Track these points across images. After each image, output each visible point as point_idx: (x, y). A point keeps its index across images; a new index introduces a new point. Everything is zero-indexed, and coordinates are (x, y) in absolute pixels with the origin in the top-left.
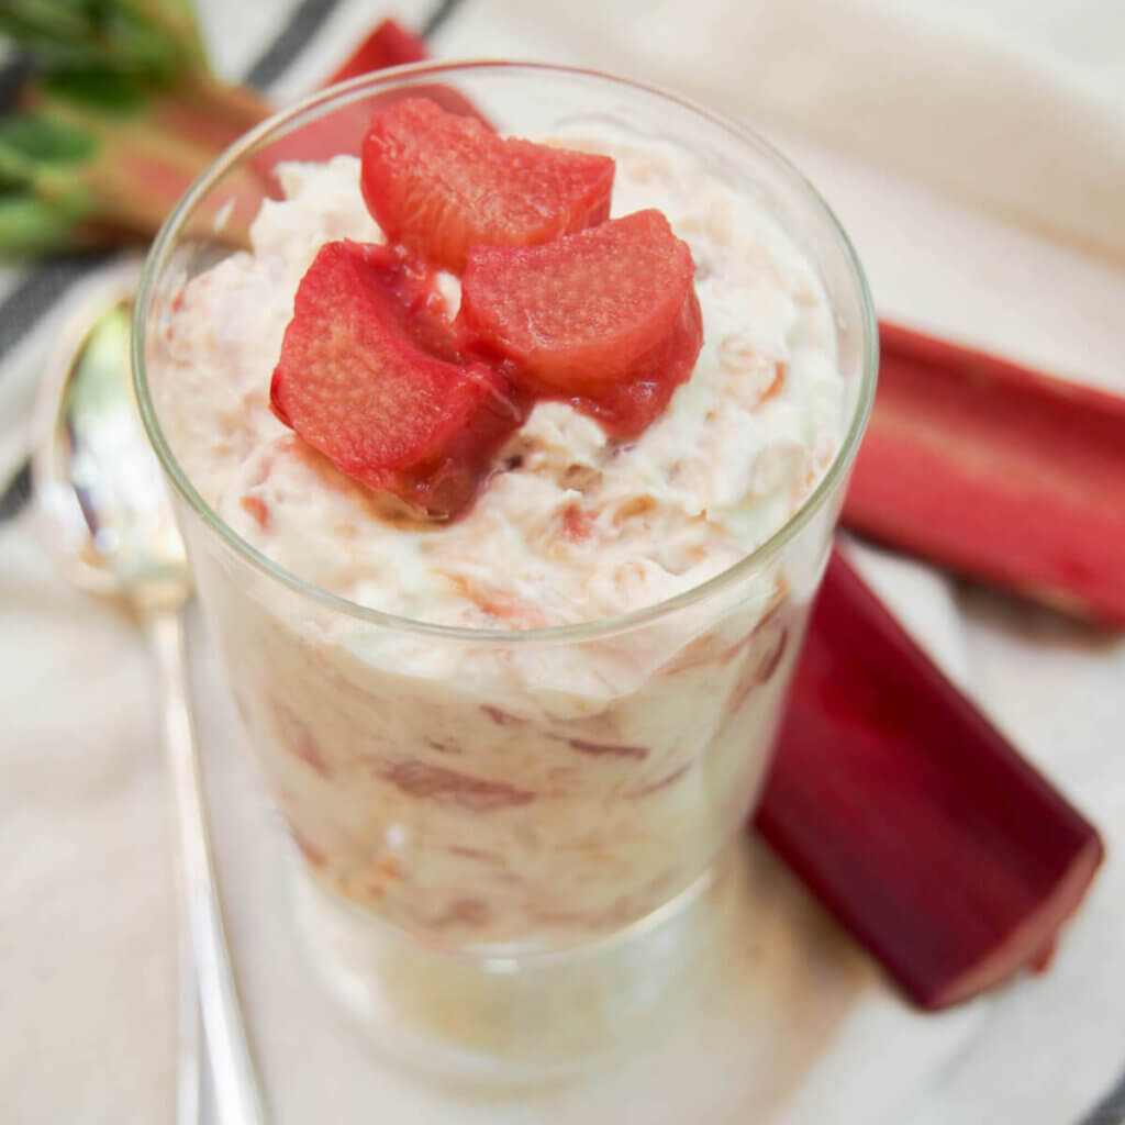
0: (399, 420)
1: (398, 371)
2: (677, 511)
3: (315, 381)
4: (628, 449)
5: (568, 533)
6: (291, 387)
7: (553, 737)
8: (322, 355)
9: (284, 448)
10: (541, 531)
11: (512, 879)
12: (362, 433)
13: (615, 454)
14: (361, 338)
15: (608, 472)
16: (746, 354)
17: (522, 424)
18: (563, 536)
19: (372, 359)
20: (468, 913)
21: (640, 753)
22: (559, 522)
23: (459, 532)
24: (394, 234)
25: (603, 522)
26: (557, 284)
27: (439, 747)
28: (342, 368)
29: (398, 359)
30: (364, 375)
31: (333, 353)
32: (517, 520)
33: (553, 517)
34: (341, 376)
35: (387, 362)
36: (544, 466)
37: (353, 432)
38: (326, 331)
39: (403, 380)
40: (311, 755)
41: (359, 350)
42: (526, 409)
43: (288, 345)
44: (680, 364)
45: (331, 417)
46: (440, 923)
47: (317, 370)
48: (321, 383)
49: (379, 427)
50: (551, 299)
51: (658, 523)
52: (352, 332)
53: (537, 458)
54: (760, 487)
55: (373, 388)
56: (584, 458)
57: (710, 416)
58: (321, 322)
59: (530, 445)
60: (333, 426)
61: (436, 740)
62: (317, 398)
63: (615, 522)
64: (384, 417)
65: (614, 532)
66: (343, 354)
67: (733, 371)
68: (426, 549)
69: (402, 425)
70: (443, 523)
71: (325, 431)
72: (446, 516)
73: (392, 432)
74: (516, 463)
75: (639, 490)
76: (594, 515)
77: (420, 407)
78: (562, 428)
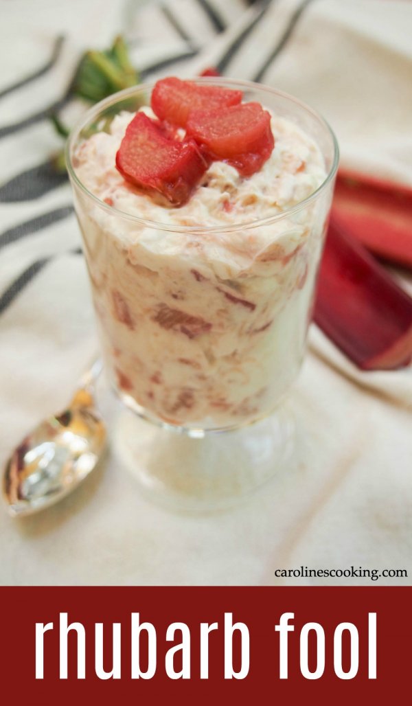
0: (162, 162)
1: (163, 147)
2: (266, 203)
3: (132, 154)
4: (247, 180)
5: (225, 209)
6: (123, 158)
7: (219, 289)
8: (135, 146)
9: (120, 185)
10: (215, 208)
11: (202, 378)
12: (149, 168)
13: (242, 182)
14: (150, 138)
15: (239, 188)
16: (290, 157)
17: (207, 169)
18: (223, 210)
19: (153, 144)
20: (186, 401)
21: (251, 306)
22: (221, 205)
23: (184, 209)
24: (162, 118)
25: (238, 205)
26: (221, 121)
27: (175, 297)
28: (142, 149)
29: (163, 143)
30: (150, 150)
31: (139, 145)
32: (205, 203)
33: (220, 202)
34: (141, 151)
35: (158, 145)
36: (216, 185)
37: (145, 168)
38: (137, 139)
39: (165, 149)
40: (127, 319)
41: (148, 142)
42: (209, 163)
43: (123, 143)
44: (266, 150)
45: (137, 164)
46: (174, 409)
47: (133, 151)
48: (133, 155)
49: (155, 165)
50: (219, 125)
51: (259, 207)
52: (146, 136)
53: (213, 181)
54: (297, 198)
55: (152, 154)
56: (230, 181)
57: (278, 177)
58: (135, 136)
59: (210, 177)
60: (138, 167)
61: (174, 292)
62: (133, 159)
63: (242, 206)
64: (157, 162)
65: (242, 209)
66: (142, 145)
67: (286, 162)
68: (171, 214)
69: (163, 163)
70: (178, 207)
71: (135, 169)
72: (179, 203)
73: (160, 166)
74: (206, 185)
75: (252, 192)
76: (234, 204)
77: (170, 157)
78: (223, 170)
